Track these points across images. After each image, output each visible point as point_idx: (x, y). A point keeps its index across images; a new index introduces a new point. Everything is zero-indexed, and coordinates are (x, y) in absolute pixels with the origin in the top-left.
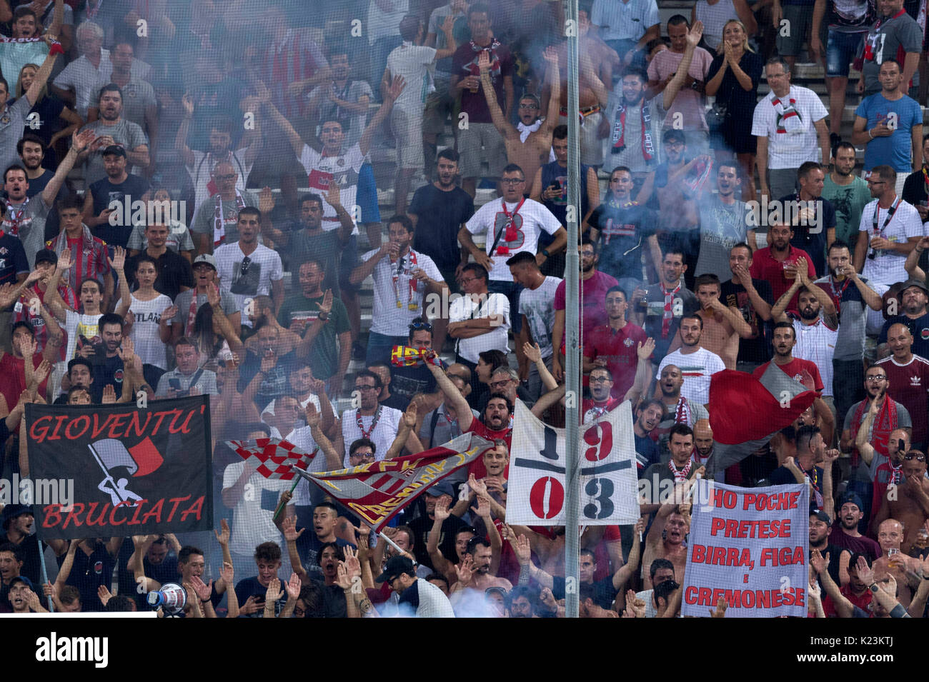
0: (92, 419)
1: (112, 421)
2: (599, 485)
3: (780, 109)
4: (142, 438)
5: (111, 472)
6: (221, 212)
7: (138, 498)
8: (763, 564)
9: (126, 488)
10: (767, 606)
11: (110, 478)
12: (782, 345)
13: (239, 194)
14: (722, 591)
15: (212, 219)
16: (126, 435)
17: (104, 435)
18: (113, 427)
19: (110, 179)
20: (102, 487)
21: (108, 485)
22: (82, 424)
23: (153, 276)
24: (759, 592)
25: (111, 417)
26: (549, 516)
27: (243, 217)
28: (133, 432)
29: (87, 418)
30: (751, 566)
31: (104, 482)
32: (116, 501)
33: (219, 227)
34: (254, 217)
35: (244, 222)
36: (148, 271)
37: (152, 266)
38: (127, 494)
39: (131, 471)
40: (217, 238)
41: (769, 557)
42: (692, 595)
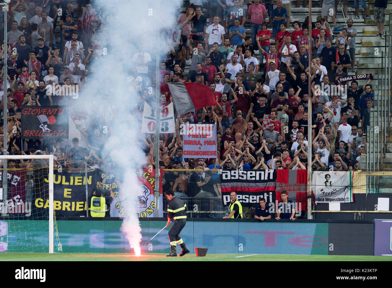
0: (38, 110)
1: (44, 110)
2: (165, 123)
3: (214, 28)
4: (51, 115)
5: (43, 123)
6: (73, 54)
7: (49, 130)
8: (205, 145)
9: (47, 127)
10: (205, 155)
11: (43, 125)
12: (213, 89)
13: (77, 50)
14: (193, 151)
15: (70, 56)
16: (47, 114)
17: (41, 114)
18: (44, 112)
19: (39, 46)
20: (40, 127)
21: (42, 126)
22: (36, 111)
23: (53, 71)
24: (203, 152)
25: (43, 109)
26: (152, 131)
27: (76, 55)
28: (49, 113)
29: (37, 109)
30: (201, 145)
31: (41, 125)
32: (43, 130)
33: (72, 58)
34: (79, 56)
35: (76, 57)
36: (52, 69)
37: (52, 68)
38: (46, 129)
39: (48, 123)
40: (71, 60)
41: (206, 143)
42: (185, 153)
